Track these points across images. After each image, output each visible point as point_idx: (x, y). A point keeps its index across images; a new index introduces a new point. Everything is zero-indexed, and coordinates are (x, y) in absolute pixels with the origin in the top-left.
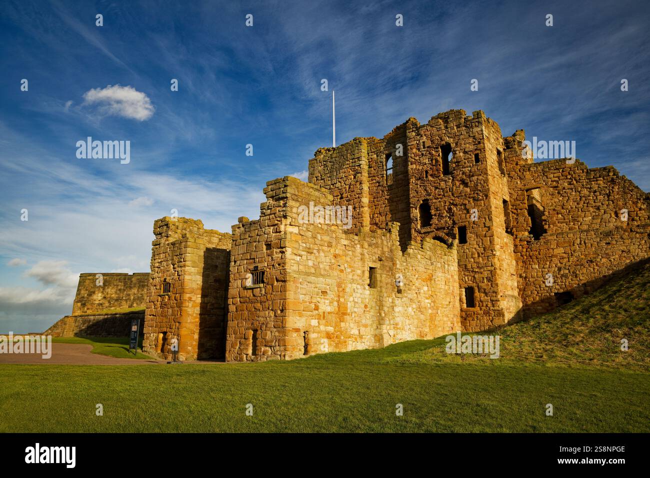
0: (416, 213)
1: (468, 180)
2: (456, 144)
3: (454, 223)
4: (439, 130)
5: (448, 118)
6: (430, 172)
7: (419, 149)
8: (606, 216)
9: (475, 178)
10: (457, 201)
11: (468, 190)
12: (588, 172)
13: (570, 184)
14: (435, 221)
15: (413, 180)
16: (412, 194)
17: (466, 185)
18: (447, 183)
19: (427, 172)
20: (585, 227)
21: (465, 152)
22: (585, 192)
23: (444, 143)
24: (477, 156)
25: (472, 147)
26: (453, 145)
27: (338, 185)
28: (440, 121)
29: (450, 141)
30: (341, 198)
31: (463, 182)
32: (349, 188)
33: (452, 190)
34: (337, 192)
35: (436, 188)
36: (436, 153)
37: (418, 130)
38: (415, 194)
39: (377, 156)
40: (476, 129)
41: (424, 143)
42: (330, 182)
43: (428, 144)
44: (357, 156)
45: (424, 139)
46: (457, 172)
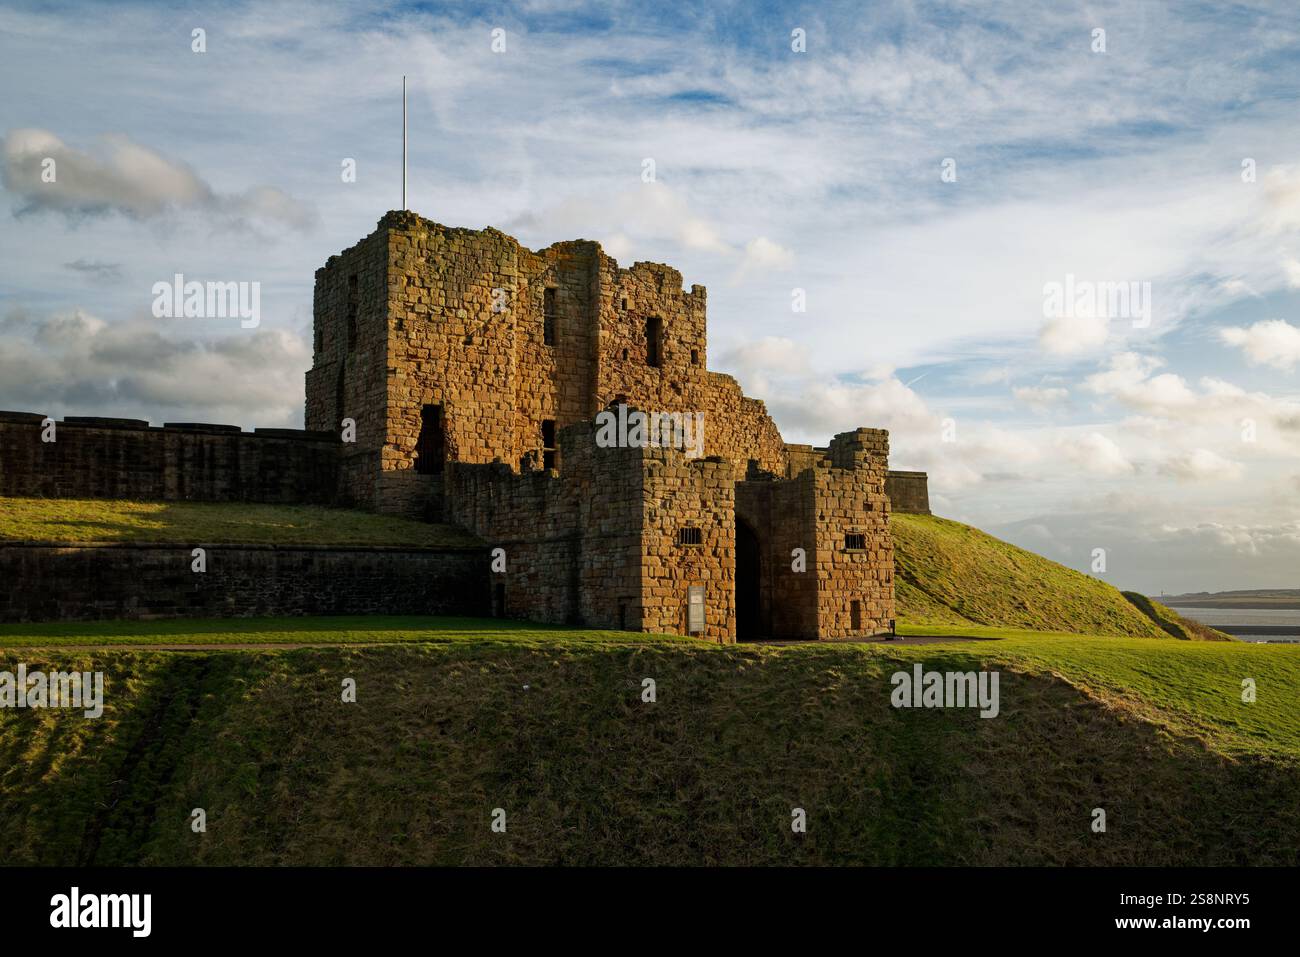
1: (681, 386)
2: (671, 324)
4: (648, 289)
5: (662, 276)
6: (631, 354)
7: (616, 309)
9: (690, 385)
11: (679, 399)
12: (743, 400)
13: (726, 411)
15: (604, 355)
16: (602, 378)
17: (678, 392)
18: (651, 378)
19: (625, 352)
21: (681, 342)
22: (737, 426)
23: (653, 314)
24: (694, 353)
25: (689, 338)
26: (665, 324)
27: (462, 313)
28: (651, 276)
29: (663, 315)
30: (468, 342)
31: (673, 385)
32: (486, 329)
33: (658, 392)
34: (459, 329)
35: (638, 382)
36: (640, 325)
37: (618, 273)
38: (605, 381)
39: (530, 283)
40: (697, 313)
41: (624, 302)
42: (442, 301)
43: (631, 305)
44: (505, 271)
45: (624, 295)
46: (668, 368)
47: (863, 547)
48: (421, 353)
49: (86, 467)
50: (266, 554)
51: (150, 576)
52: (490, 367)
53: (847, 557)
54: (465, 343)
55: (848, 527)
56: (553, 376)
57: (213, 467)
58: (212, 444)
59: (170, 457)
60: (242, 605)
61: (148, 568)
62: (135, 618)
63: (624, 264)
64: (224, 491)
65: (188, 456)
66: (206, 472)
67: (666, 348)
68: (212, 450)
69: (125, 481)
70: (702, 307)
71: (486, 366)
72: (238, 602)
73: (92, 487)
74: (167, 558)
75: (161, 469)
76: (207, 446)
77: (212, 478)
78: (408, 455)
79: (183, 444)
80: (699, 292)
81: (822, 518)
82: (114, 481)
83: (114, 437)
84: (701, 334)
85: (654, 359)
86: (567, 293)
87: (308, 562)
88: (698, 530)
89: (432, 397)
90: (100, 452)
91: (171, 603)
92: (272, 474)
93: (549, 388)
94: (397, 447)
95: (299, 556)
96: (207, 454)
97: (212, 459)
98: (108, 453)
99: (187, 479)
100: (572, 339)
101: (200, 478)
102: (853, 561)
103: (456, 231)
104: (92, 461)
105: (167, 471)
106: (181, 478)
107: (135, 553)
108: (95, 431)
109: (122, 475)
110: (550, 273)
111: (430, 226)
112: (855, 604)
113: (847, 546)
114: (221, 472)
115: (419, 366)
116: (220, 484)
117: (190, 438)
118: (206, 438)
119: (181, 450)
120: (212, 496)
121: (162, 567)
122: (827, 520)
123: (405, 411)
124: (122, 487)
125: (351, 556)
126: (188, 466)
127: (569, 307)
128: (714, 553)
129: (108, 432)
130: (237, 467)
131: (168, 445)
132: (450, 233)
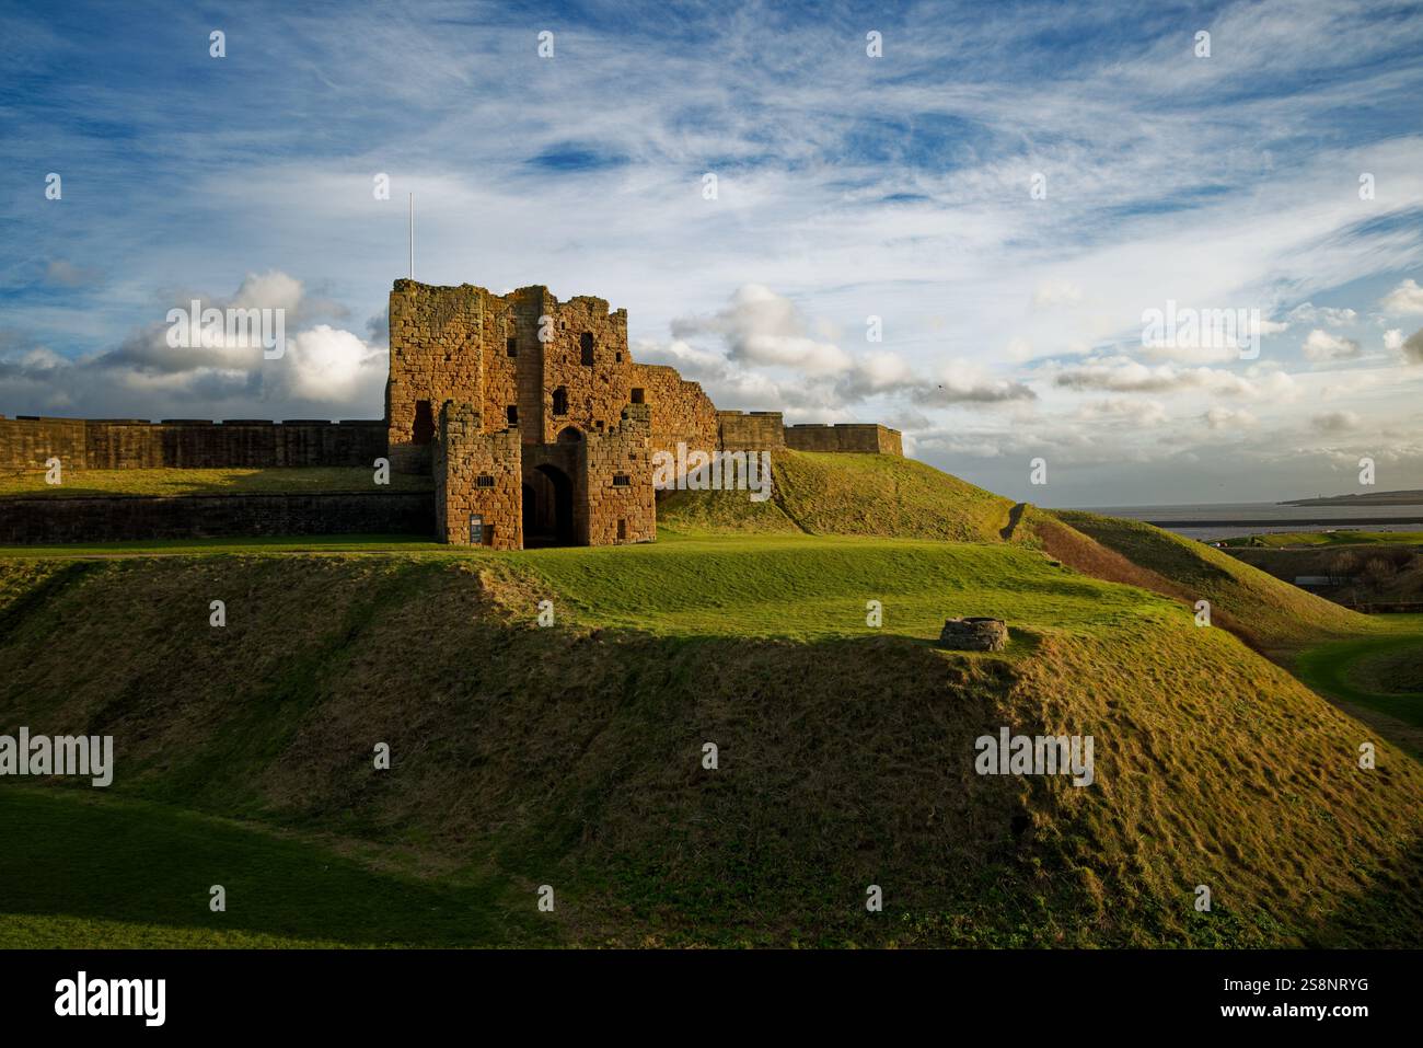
0: (549, 399)
1: (608, 377)
2: (600, 336)
3: (592, 416)
4: (582, 314)
5: (593, 305)
6: (569, 358)
7: (556, 330)
8: (690, 424)
9: (615, 376)
10: (596, 395)
11: (607, 386)
12: (682, 383)
13: (668, 391)
14: (571, 410)
15: (548, 361)
16: (547, 376)
17: (606, 381)
18: (585, 373)
19: (565, 357)
20: (674, 432)
21: (608, 348)
22: (677, 401)
23: (586, 330)
24: (618, 355)
25: (614, 345)
26: (596, 336)
27: (442, 341)
28: (584, 305)
29: (594, 331)
30: (448, 359)
31: (603, 377)
32: (460, 349)
33: (591, 382)
34: (441, 351)
35: (574, 377)
36: (576, 339)
37: (558, 306)
38: (550, 378)
39: (496, 317)
40: (620, 328)
41: (563, 324)
42: (429, 334)
43: (568, 326)
44: (473, 311)
45: (564, 319)
46: (597, 366)
47: (628, 483)
48: (413, 368)
49: (229, 450)
50: (282, 499)
51: (207, 513)
52: (463, 374)
53: (614, 492)
54: (446, 360)
55: (616, 471)
56: (514, 377)
57: (306, 446)
58: (305, 431)
59: (279, 441)
60: (265, 529)
61: (206, 509)
62: (197, 538)
63: (563, 298)
64: (314, 460)
65: (290, 439)
66: (302, 449)
67: (595, 352)
68: (305, 436)
69: (252, 457)
70: (625, 323)
71: (461, 373)
72: (263, 527)
73: (233, 461)
74: (218, 503)
75: (273, 449)
76: (302, 434)
77: (306, 452)
78: (407, 433)
79: (287, 432)
80: (622, 313)
81: (593, 465)
82: (245, 457)
83: (246, 431)
84: (623, 341)
85: (588, 359)
86: (523, 321)
87: (308, 503)
88: (492, 478)
89: (422, 396)
90: (237, 440)
91: (220, 529)
92: (344, 448)
93: (511, 384)
94: (399, 429)
95: (303, 499)
96: (302, 438)
97: (305, 441)
98: (241, 440)
99: (290, 454)
100: (527, 351)
101: (298, 452)
102: (619, 494)
103: (439, 288)
104: (232, 446)
105: (278, 450)
106: (286, 453)
107: (198, 501)
108: (233, 428)
109: (250, 453)
110: (511, 309)
111: (421, 286)
112: (622, 523)
113: (615, 483)
114: (310, 449)
115: (413, 377)
116: (310, 456)
117: (291, 429)
118: (302, 428)
119: (286, 437)
120: (306, 463)
121: (215, 508)
122: (597, 467)
123: (404, 406)
124: (250, 460)
125: (338, 498)
126: (290, 446)
127: (525, 331)
128: (505, 492)
129: (241, 428)
130: (322, 445)
131: (278, 434)
132: (433, 290)
